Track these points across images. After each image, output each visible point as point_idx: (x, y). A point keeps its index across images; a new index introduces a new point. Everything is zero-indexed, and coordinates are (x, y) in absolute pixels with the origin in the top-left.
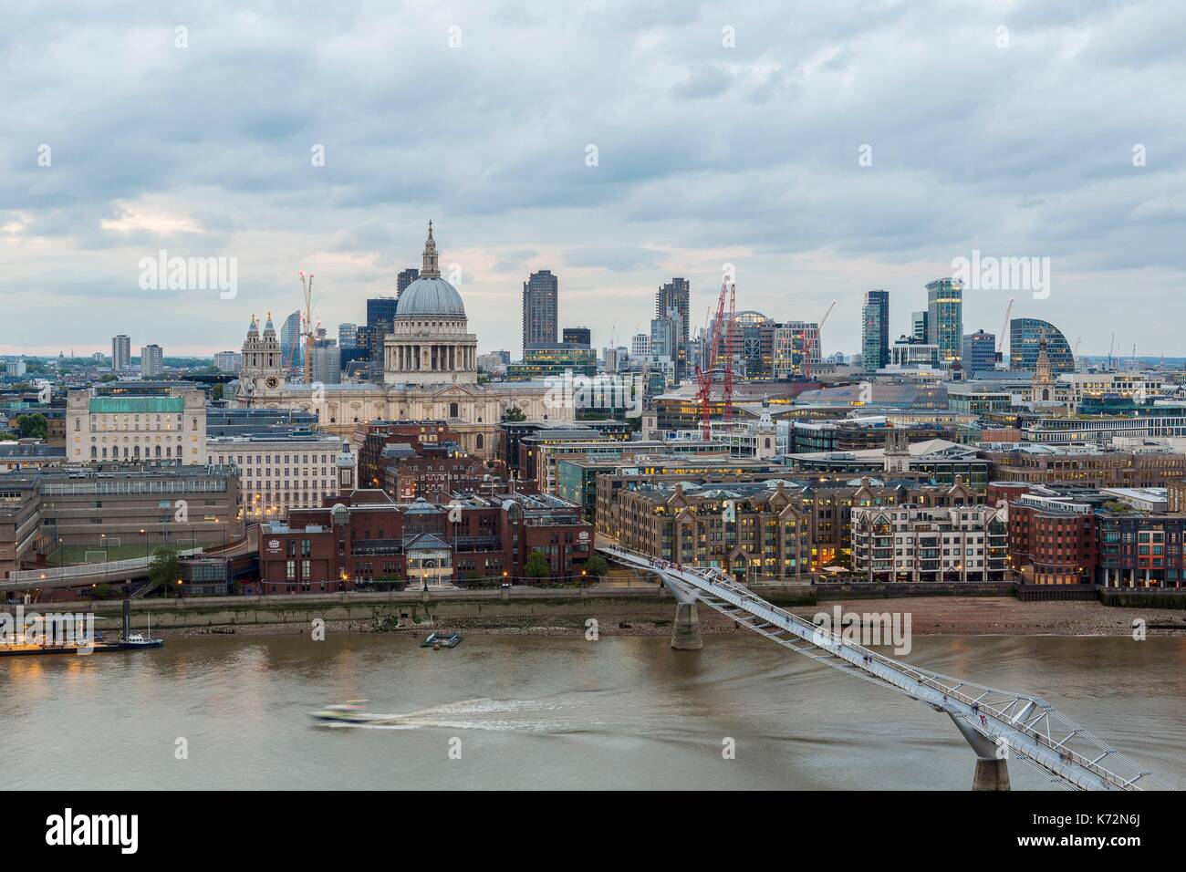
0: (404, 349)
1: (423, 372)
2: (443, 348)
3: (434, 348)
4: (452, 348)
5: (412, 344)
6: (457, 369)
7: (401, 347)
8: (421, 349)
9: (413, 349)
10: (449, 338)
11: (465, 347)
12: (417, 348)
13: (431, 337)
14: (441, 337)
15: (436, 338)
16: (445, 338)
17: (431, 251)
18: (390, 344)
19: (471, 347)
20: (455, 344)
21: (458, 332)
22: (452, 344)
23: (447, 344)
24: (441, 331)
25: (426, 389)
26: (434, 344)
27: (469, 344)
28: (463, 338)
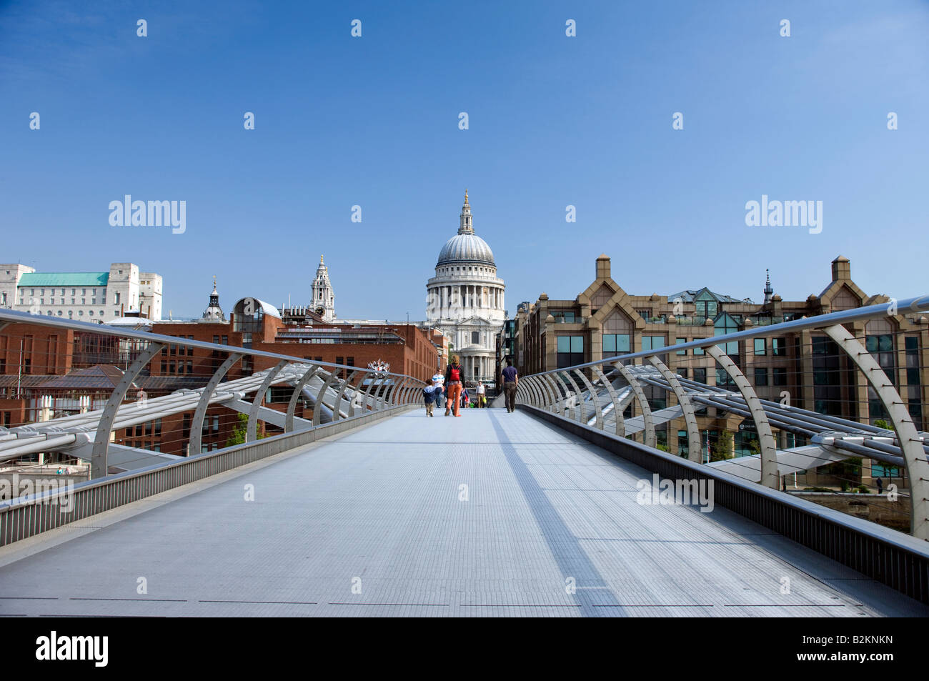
0: (439, 289)
1: (454, 308)
2: (471, 287)
3: (463, 288)
4: (478, 288)
5: (445, 285)
6: (483, 306)
7: (437, 288)
8: (452, 289)
9: (446, 290)
10: (476, 279)
11: (491, 288)
12: (449, 288)
13: (460, 279)
14: (469, 278)
15: (464, 279)
16: (472, 279)
17: (466, 213)
18: (430, 287)
19: (497, 289)
20: (482, 285)
21: (486, 275)
22: (479, 284)
23: (475, 284)
24: (470, 274)
25: (452, 320)
26: (463, 284)
27: (495, 286)
28: (489, 280)
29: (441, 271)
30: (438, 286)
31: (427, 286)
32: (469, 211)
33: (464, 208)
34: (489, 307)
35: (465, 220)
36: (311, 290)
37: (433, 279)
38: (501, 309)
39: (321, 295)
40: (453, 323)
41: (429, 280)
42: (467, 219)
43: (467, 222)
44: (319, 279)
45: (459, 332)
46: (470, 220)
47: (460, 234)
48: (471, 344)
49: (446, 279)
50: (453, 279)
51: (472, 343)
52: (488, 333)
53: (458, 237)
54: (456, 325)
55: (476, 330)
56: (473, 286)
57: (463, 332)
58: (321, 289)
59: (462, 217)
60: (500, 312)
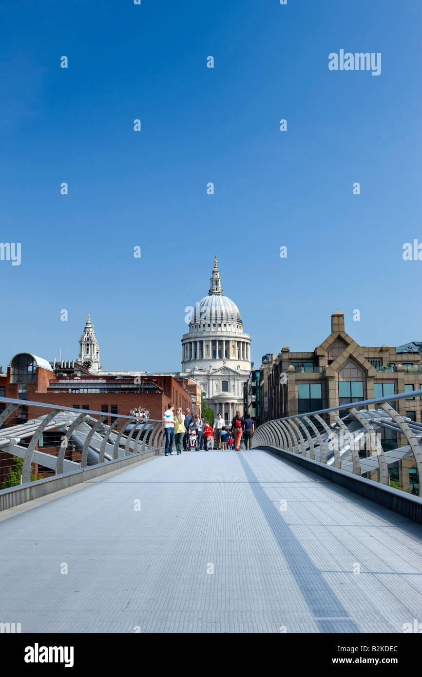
0: (193, 344)
1: (205, 360)
2: (221, 342)
3: (214, 342)
4: (227, 342)
5: (197, 340)
6: (231, 358)
7: (190, 343)
8: (204, 343)
9: (198, 344)
10: (225, 334)
11: (239, 342)
12: (201, 342)
13: (211, 334)
14: (219, 334)
15: (215, 334)
16: (222, 335)
17: (216, 276)
18: (184, 342)
19: (243, 343)
20: (230, 339)
21: (233, 330)
22: (227, 339)
23: (224, 339)
24: (219, 329)
25: (204, 371)
26: (214, 339)
27: (242, 340)
28: (237, 335)
29: (194, 327)
30: (192, 340)
31: (182, 341)
32: (218, 274)
33: (213, 272)
34: (237, 359)
35: (215, 283)
36: (79, 345)
37: (187, 334)
38: (248, 361)
39: (88, 349)
40: (206, 373)
41: (184, 336)
42: (217, 281)
43: (216, 284)
44: (86, 336)
45: (211, 382)
46: (219, 282)
47: (210, 294)
48: (221, 392)
49: (199, 334)
50: (205, 334)
51: (223, 390)
52: (236, 382)
53: (208, 297)
54: (208, 376)
55: (225, 379)
56: (222, 341)
57: (214, 381)
58: (88, 345)
59: (212, 279)
60: (247, 363)
